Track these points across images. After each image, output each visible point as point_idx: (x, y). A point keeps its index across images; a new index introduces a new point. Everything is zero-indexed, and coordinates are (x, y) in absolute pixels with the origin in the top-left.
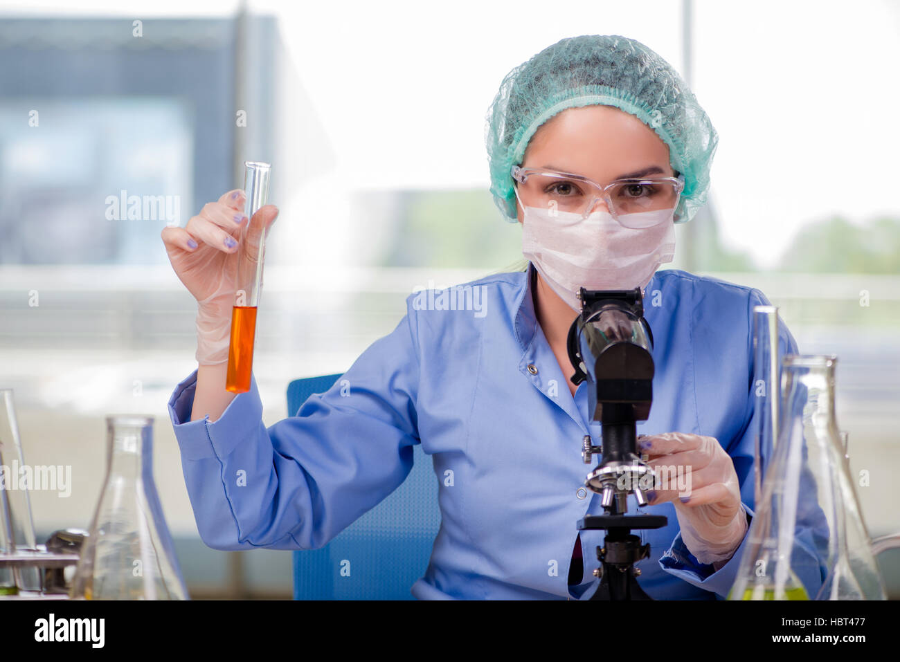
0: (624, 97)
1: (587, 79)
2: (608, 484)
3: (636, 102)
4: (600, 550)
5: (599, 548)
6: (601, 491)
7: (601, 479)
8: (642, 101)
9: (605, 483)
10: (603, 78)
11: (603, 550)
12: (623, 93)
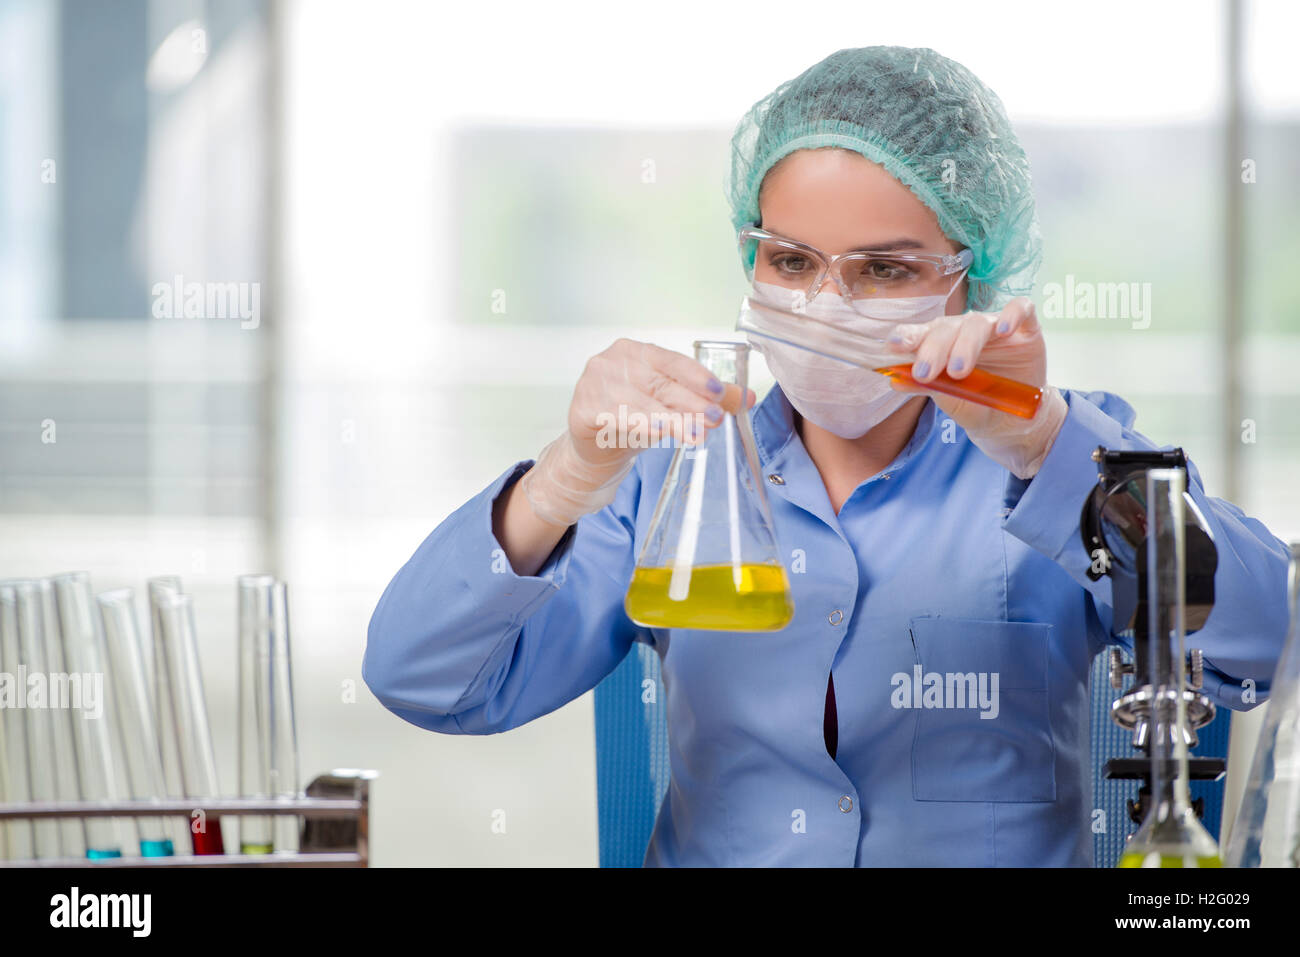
0: (872, 140)
1: (830, 110)
2: (1143, 716)
3: (888, 146)
4: (1133, 805)
5: (1131, 803)
6: (1133, 725)
7: (1132, 709)
8: (896, 147)
9: (1139, 713)
10: (851, 112)
11: (1136, 806)
12: (871, 134)
